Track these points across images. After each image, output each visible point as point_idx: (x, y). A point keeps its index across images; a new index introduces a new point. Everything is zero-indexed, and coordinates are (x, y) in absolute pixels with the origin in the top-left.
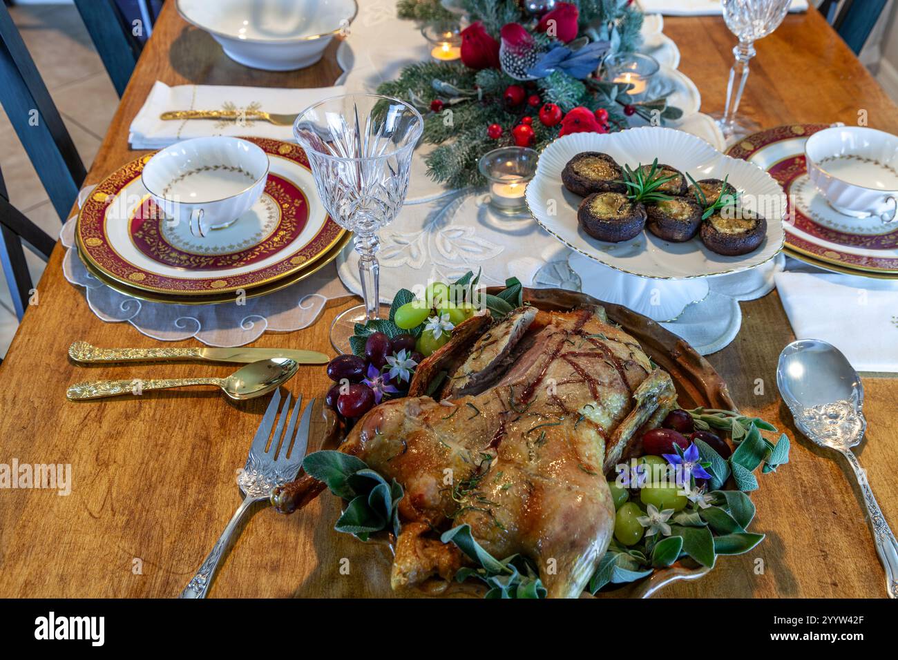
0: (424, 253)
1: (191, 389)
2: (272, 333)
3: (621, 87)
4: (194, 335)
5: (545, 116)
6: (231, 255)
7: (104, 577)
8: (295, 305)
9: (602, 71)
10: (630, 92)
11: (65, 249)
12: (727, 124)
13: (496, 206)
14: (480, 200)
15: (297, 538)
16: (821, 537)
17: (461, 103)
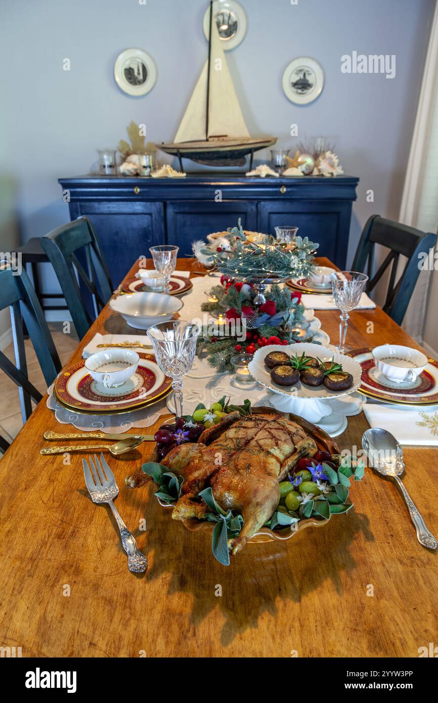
0: (205, 397)
1: (95, 450)
2: (135, 428)
3: (294, 333)
4: (100, 429)
5: (260, 342)
6: (120, 397)
7: (45, 529)
8: (146, 417)
9: (287, 328)
10: (299, 336)
11: (49, 395)
12: (341, 348)
13: (239, 379)
14: (232, 377)
15: (137, 513)
16: (385, 515)
17: (225, 339)
